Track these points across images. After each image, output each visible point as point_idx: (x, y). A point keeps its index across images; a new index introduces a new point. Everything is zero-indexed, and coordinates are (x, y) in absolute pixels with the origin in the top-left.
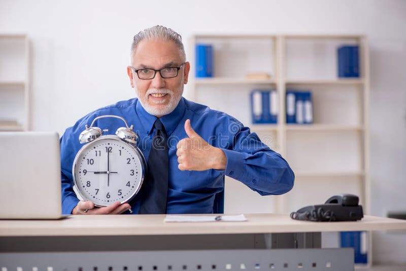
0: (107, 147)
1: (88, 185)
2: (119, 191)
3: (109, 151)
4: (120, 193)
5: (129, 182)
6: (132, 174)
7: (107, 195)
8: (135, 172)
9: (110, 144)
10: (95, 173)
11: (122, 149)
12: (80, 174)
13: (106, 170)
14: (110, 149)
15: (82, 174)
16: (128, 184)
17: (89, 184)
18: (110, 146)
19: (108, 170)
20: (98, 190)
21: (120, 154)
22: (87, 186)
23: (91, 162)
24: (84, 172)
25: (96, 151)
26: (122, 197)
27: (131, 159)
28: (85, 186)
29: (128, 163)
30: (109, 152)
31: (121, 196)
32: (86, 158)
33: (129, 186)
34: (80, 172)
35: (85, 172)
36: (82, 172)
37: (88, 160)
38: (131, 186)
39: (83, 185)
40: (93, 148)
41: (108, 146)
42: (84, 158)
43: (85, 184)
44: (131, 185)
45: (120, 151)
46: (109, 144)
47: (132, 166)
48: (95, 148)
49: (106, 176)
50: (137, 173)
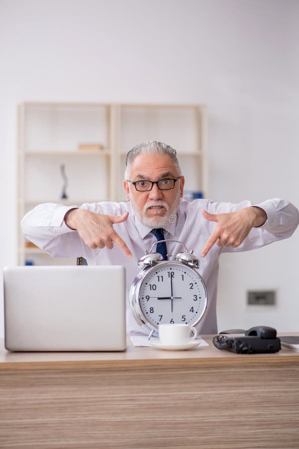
0: (169, 273)
1: (152, 311)
2: (183, 317)
3: (172, 275)
5: (192, 308)
6: (195, 299)
7: (171, 321)
8: (198, 298)
9: (172, 269)
10: (159, 299)
11: (184, 274)
12: (143, 300)
13: (170, 295)
14: (172, 273)
15: (145, 300)
16: (192, 310)
17: (152, 310)
18: (172, 271)
19: (172, 296)
20: (162, 316)
22: (150, 312)
23: (153, 287)
25: (158, 277)
27: (194, 284)
28: (149, 312)
29: (191, 288)
30: (172, 276)
31: (186, 322)
32: (149, 284)
33: (193, 311)
34: (143, 298)
35: (148, 298)
36: (145, 298)
37: (150, 285)
38: (195, 312)
39: (146, 311)
40: (155, 274)
41: (170, 271)
42: (146, 284)
43: (148, 310)
44: (195, 310)
45: (183, 276)
46: (171, 269)
47: (195, 291)
48: (157, 273)
49: (170, 301)
50: (200, 298)
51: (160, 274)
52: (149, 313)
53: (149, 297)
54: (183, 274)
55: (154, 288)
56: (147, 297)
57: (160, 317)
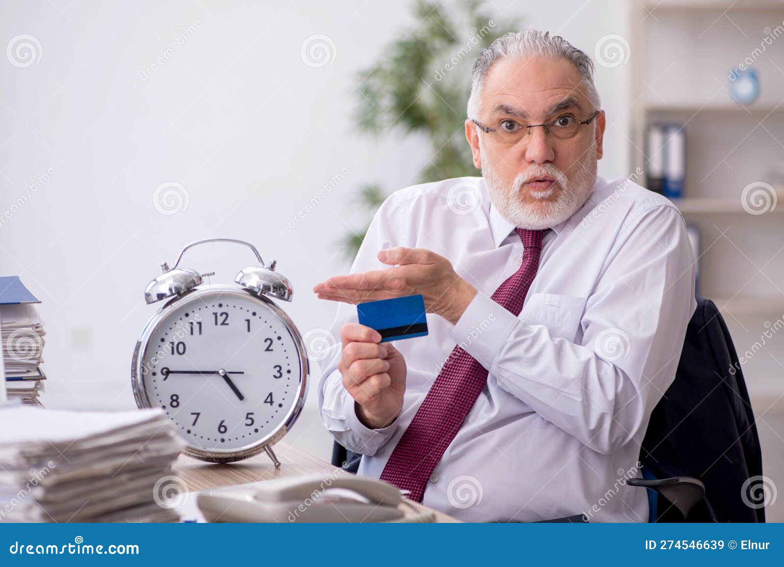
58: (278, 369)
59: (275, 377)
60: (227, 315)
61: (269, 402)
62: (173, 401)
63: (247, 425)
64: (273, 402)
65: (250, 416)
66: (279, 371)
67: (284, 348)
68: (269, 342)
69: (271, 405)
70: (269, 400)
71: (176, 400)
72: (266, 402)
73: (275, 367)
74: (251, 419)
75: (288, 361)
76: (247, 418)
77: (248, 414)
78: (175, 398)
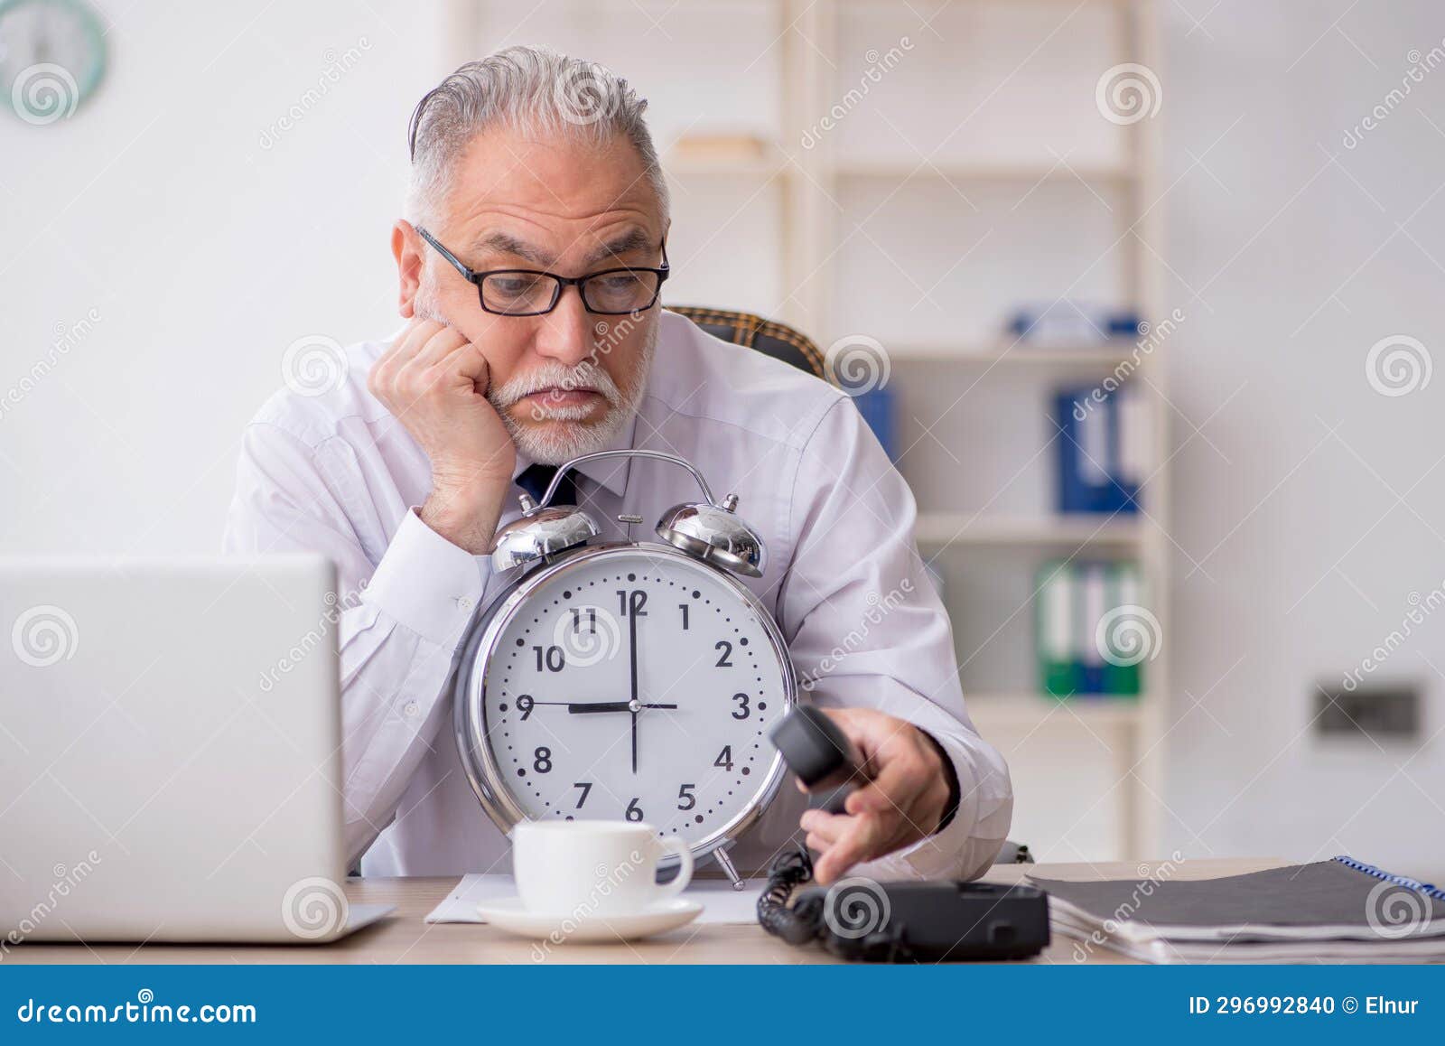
0: (622, 594)
1: (543, 765)
2: (685, 790)
3: (634, 607)
4: (685, 802)
5: (727, 750)
6: (741, 712)
7: (631, 809)
8: (753, 705)
9: (639, 578)
10: (575, 708)
12: (506, 715)
13: (623, 695)
14: (638, 598)
15: (514, 713)
17: (543, 759)
18: (637, 585)
19: (634, 696)
20: (588, 786)
21: (686, 627)
22: (536, 766)
23: (550, 659)
24: (520, 707)
26: (699, 819)
27: (737, 647)
28: (529, 769)
29: (722, 663)
30: (635, 611)
31: (694, 812)
32: (531, 641)
33: (729, 766)
34: (503, 708)
35: (527, 705)
36: (512, 708)
37: (539, 649)
38: (737, 769)
39: (517, 767)
40: (561, 598)
41: (630, 588)
42: (520, 643)
43: (528, 762)
44: (739, 761)
45: (685, 608)
46: (632, 577)
47: (740, 676)
48: (567, 595)
49: (623, 720)
50: (762, 706)
51: (582, 602)
52: (531, 773)
53: (531, 703)
54: (687, 598)
55: (555, 663)
56: (524, 703)
57: (583, 789)
58: (741, 700)
59: (735, 715)
60: (644, 596)
61: (723, 765)
62: (540, 759)
63: (680, 807)
64: (732, 764)
65: (687, 791)
66: (743, 706)
67: (753, 660)
68: (724, 648)
69: (729, 769)
70: (724, 760)
71: (545, 759)
72: (717, 763)
73: (736, 697)
74: (688, 795)
75: (760, 686)
76: (682, 794)
77: (684, 787)
78: (543, 754)
